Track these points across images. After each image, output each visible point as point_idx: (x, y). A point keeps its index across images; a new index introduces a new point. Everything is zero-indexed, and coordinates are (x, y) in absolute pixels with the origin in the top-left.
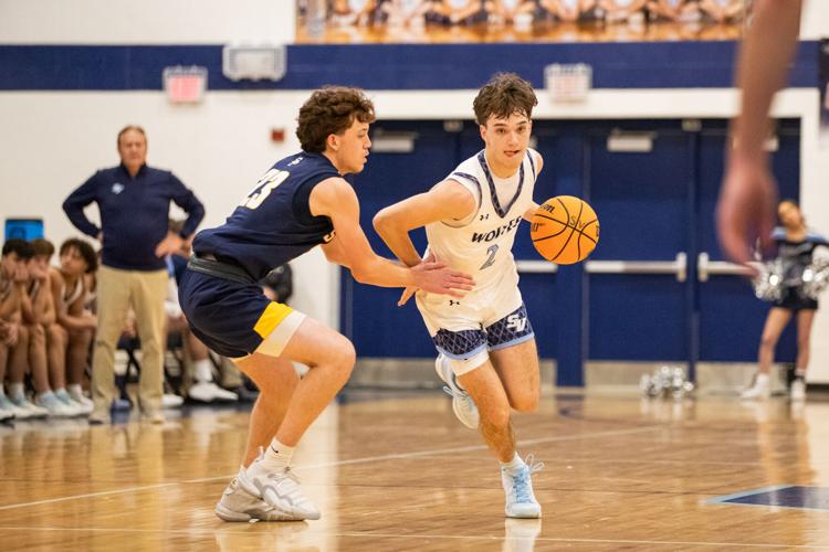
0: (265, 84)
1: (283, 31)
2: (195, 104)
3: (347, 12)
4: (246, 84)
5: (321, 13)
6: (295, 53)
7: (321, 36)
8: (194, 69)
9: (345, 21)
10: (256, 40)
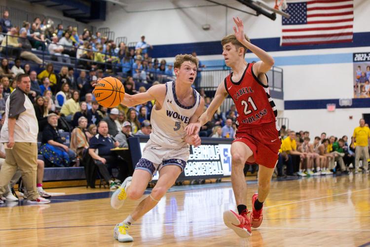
0: (348, 107)
1: (351, 96)
2: (333, 111)
3: (365, 91)
4: (344, 107)
5: (359, 92)
6: (354, 100)
7: (359, 97)
8: (333, 104)
9: (364, 93)
10: (346, 98)
